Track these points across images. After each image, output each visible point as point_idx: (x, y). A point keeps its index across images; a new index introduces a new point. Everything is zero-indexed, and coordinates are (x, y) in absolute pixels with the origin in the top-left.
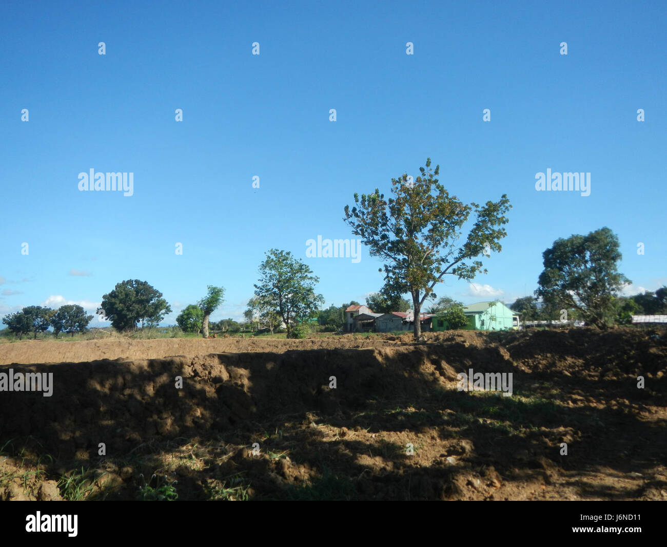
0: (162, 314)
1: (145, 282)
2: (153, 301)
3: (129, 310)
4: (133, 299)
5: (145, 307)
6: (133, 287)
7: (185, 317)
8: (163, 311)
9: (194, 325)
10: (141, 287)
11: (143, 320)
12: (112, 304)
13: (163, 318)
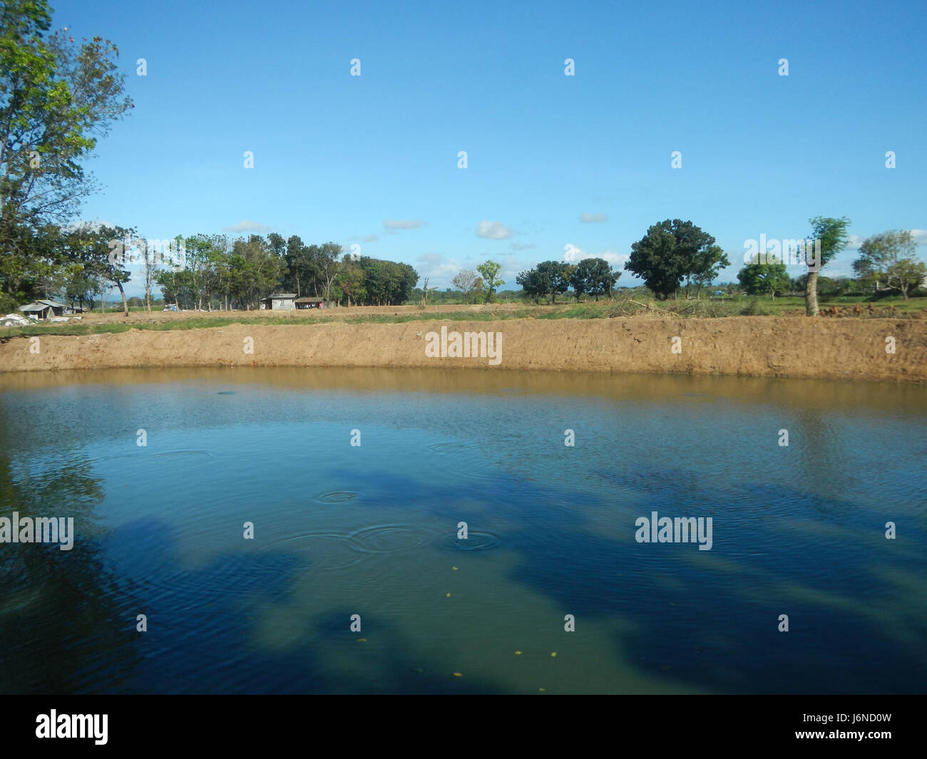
0: (716, 268)
1: (689, 221)
2: (702, 250)
3: (667, 264)
4: (673, 248)
5: (690, 260)
6: (671, 230)
7: (751, 272)
8: (717, 264)
9: (766, 284)
10: (683, 229)
11: (688, 278)
12: (645, 256)
13: (717, 275)
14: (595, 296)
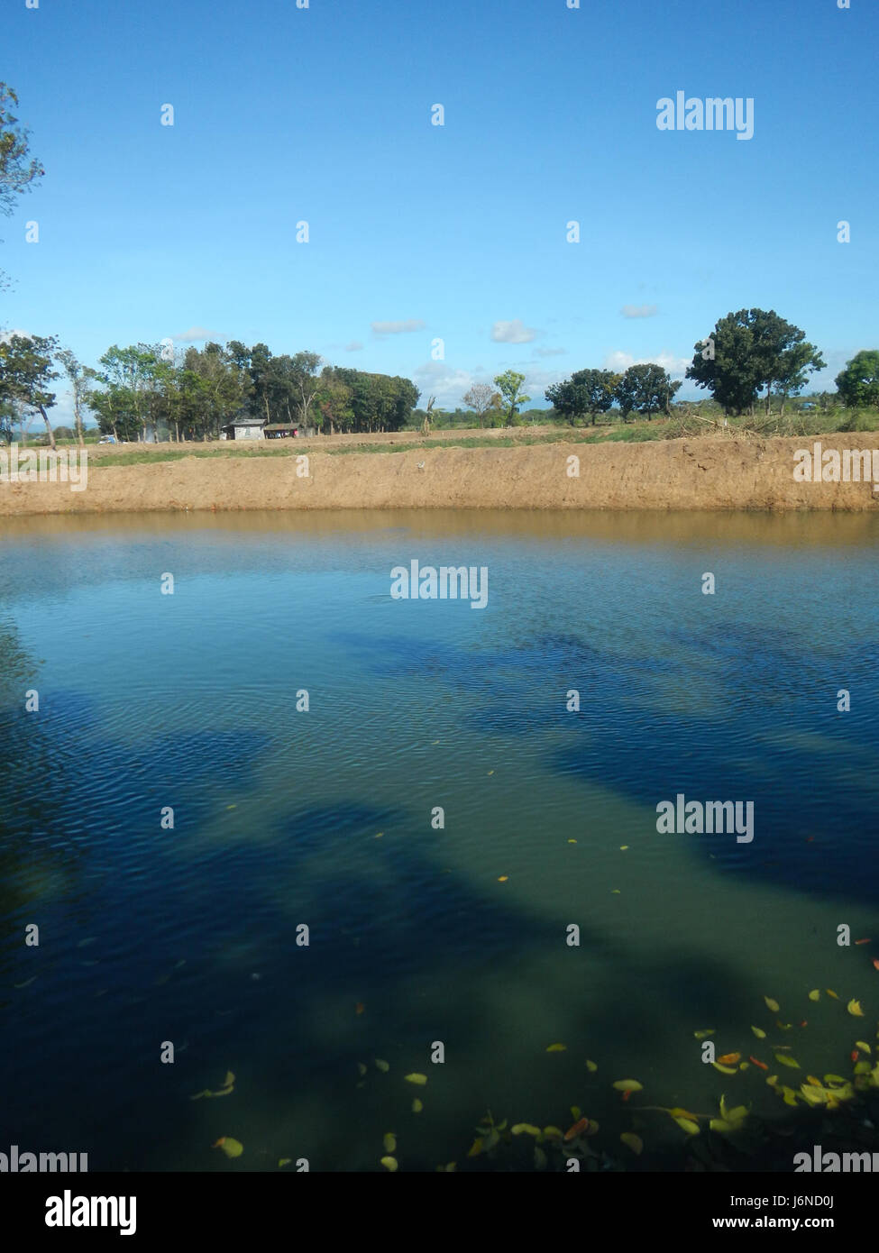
0: (805, 372)
1: (772, 312)
2: (787, 349)
3: (742, 369)
4: (749, 348)
5: (772, 360)
6: (747, 324)
7: (852, 376)
8: (807, 367)
9: (871, 392)
10: (763, 323)
11: (769, 387)
13: (807, 381)
14: (647, 414)
